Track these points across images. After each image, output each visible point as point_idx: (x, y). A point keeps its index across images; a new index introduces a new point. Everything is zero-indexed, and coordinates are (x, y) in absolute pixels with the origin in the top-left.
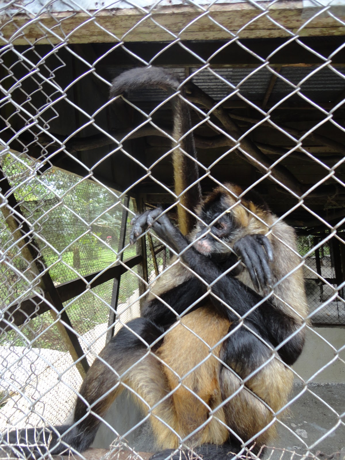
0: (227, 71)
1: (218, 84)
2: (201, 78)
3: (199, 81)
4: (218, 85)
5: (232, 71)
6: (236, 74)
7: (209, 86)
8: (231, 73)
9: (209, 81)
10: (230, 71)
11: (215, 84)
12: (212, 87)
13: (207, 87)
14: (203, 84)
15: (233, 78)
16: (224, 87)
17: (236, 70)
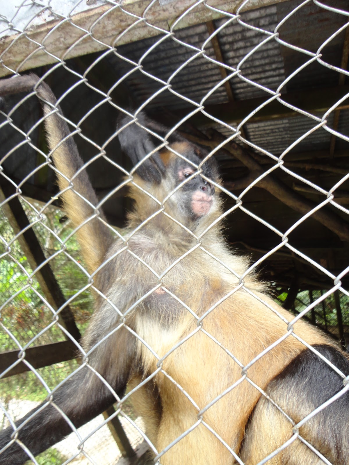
0: (283, 124)
1: (276, 137)
2: (257, 133)
3: (256, 137)
4: (277, 139)
5: (288, 123)
6: (293, 125)
7: (268, 141)
8: (287, 125)
9: (266, 135)
10: (286, 123)
11: (273, 138)
12: (271, 141)
13: (266, 142)
14: (261, 139)
15: (290, 129)
16: (284, 140)
17: (292, 121)
